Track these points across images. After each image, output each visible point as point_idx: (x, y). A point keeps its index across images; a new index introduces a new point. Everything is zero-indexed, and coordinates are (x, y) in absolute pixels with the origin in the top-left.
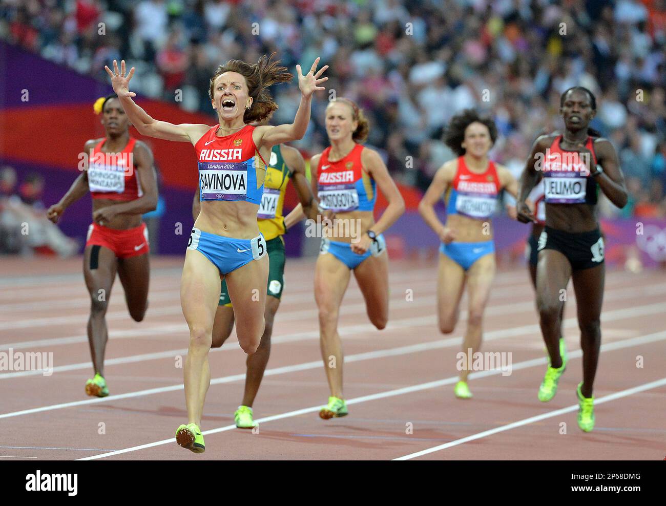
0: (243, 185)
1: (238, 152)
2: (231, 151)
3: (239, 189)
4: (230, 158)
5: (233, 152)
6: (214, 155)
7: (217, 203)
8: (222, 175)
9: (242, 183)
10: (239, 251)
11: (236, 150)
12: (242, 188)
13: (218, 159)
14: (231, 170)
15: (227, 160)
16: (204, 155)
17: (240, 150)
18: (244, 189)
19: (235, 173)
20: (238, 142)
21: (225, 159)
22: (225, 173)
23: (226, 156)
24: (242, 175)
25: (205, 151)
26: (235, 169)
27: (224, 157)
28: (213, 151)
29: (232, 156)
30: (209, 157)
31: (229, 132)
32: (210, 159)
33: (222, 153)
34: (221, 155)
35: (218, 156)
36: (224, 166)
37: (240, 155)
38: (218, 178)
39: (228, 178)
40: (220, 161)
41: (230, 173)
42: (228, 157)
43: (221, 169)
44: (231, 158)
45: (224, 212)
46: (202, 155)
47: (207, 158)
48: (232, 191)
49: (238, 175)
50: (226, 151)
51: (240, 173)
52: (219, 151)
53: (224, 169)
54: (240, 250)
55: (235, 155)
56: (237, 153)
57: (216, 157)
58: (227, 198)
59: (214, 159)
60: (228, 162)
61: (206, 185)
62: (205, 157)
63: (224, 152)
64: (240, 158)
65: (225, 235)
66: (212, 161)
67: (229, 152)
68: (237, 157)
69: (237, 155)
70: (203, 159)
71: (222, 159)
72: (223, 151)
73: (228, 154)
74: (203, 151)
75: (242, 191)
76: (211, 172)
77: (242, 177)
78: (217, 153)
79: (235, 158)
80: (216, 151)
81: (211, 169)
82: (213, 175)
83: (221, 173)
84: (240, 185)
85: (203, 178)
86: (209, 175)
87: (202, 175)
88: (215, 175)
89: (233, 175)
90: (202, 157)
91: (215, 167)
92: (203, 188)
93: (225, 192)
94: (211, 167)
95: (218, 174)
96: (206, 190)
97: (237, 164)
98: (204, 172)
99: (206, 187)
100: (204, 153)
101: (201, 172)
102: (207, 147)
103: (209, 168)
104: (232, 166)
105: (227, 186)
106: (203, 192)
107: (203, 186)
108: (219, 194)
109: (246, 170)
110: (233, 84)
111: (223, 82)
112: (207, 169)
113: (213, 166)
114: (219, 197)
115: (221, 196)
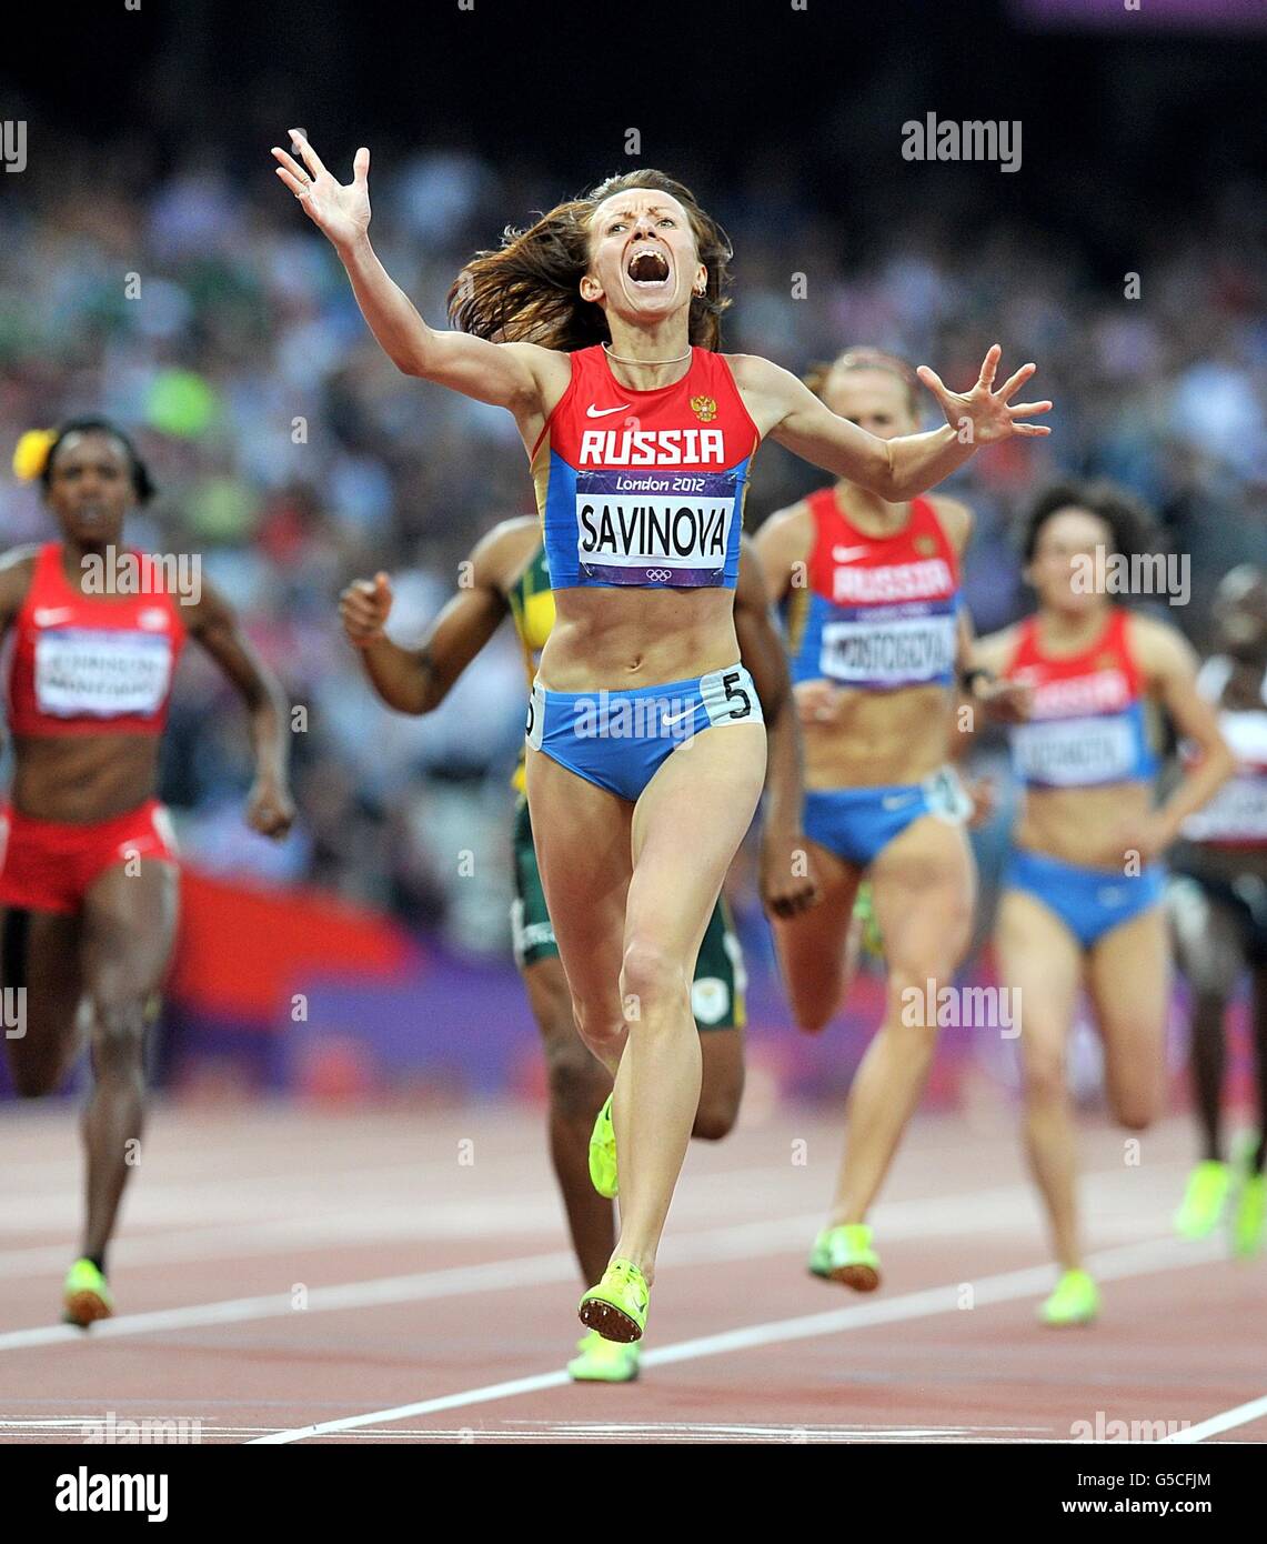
0: (721, 542)
1: (712, 440)
2: (690, 434)
3: (711, 553)
4: (691, 458)
5: (698, 440)
6: (634, 450)
8: (668, 511)
9: (718, 536)
11: (705, 434)
12: (717, 547)
13: (650, 460)
14: (696, 494)
15: (682, 465)
16: (599, 447)
17: (718, 434)
18: (722, 553)
20: (705, 409)
21: (675, 459)
22: (676, 503)
23: (676, 452)
24: (723, 510)
25: (600, 435)
26: (707, 493)
27: (669, 454)
28: (627, 435)
29: (698, 452)
30: (617, 453)
32: (624, 460)
33: (663, 442)
34: (659, 450)
35: (651, 452)
36: (672, 482)
37: (719, 448)
38: (653, 519)
39: (685, 521)
40: (656, 465)
41: (693, 503)
42: (684, 454)
43: (662, 493)
44: (695, 460)
46: (586, 448)
47: (610, 459)
48: (696, 561)
49: (714, 512)
50: (676, 435)
51: (719, 504)
52: (651, 436)
53: (671, 492)
55: (706, 448)
56: (712, 444)
57: (644, 455)
58: (680, 580)
59: (637, 460)
60: (685, 470)
61: (611, 541)
63: (670, 440)
64: (720, 459)
66: (629, 466)
67: (684, 439)
68: (713, 455)
69: (713, 448)
70: (597, 460)
71: (663, 460)
72: (664, 435)
73: (682, 444)
75: (717, 560)
76: (629, 503)
77: (721, 518)
78: (646, 441)
79: (706, 459)
80: (640, 435)
81: (629, 493)
82: (636, 510)
83: (660, 504)
84: (717, 542)
85: (595, 519)
86: (620, 509)
87: (588, 509)
88: (643, 510)
89: (700, 512)
90: (590, 454)
91: (641, 485)
92: (588, 548)
93: (676, 561)
94: (628, 485)
95: (651, 509)
96: (607, 556)
97: (713, 478)
98: (598, 501)
99: (607, 546)
100: (593, 441)
101: (582, 500)
102: (599, 424)
103: (618, 488)
104: (698, 483)
105: (684, 543)
106: (585, 558)
107: (589, 542)
108: (654, 568)
109: (734, 497)
110: (652, 212)
111: (623, 210)
112: (612, 491)
113: (636, 483)
114: (655, 577)
115: (663, 574)
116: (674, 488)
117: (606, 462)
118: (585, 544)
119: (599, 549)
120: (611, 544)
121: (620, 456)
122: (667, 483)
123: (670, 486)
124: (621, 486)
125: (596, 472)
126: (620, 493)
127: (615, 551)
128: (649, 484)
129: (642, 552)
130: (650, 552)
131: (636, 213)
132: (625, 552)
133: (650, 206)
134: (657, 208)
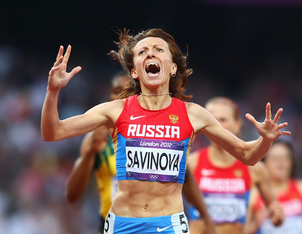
0: (177, 166)
1: (176, 130)
2: (168, 127)
3: (173, 170)
4: (167, 136)
5: (170, 130)
6: (147, 131)
8: (158, 154)
9: (176, 164)
10: (158, 229)
11: (173, 128)
12: (175, 168)
13: (152, 135)
14: (169, 148)
16: (134, 130)
17: (178, 128)
18: (177, 170)
19: (172, 152)
20: (174, 119)
21: (162, 136)
22: (161, 151)
23: (162, 133)
24: (179, 155)
26: (173, 148)
27: (160, 134)
28: (144, 126)
29: (170, 134)
30: (141, 132)
32: (143, 135)
33: (158, 130)
34: (156, 132)
35: (153, 133)
36: (160, 144)
37: (178, 133)
38: (152, 156)
40: (155, 138)
41: (168, 152)
42: (165, 134)
46: (130, 130)
47: (138, 134)
48: (167, 172)
49: (175, 155)
50: (162, 127)
51: (177, 152)
52: (153, 127)
53: (159, 147)
55: (173, 133)
57: (150, 133)
58: (161, 179)
59: (148, 135)
60: (165, 139)
61: (137, 163)
62: (135, 133)
63: (160, 129)
64: (178, 137)
66: (145, 137)
67: (165, 129)
68: (176, 135)
69: (176, 133)
71: (157, 135)
72: (158, 127)
73: (164, 131)
74: (130, 126)
75: (175, 173)
77: (178, 158)
78: (151, 128)
79: (173, 136)
81: (144, 147)
82: (147, 153)
83: (156, 151)
84: (175, 166)
85: (132, 156)
86: (141, 153)
87: (130, 152)
88: (149, 153)
89: (170, 155)
90: (131, 132)
92: (129, 166)
93: (160, 172)
94: (144, 144)
95: (152, 153)
96: (137, 169)
97: (175, 143)
99: (136, 166)
103: (141, 145)
104: (169, 144)
106: (129, 170)
107: (130, 164)
108: (152, 174)
109: (183, 151)
110: (154, 47)
111: (145, 47)
112: (138, 146)
113: (147, 143)
114: (152, 177)
115: (155, 176)
117: (137, 135)
118: (128, 164)
119: (133, 166)
122: (158, 144)
123: (160, 145)
124: (142, 144)
126: (141, 146)
127: (138, 167)
128: (151, 144)
129: (148, 168)
130: (151, 168)
131: (148, 47)
132: (143, 168)
133: (153, 45)
134: (156, 46)
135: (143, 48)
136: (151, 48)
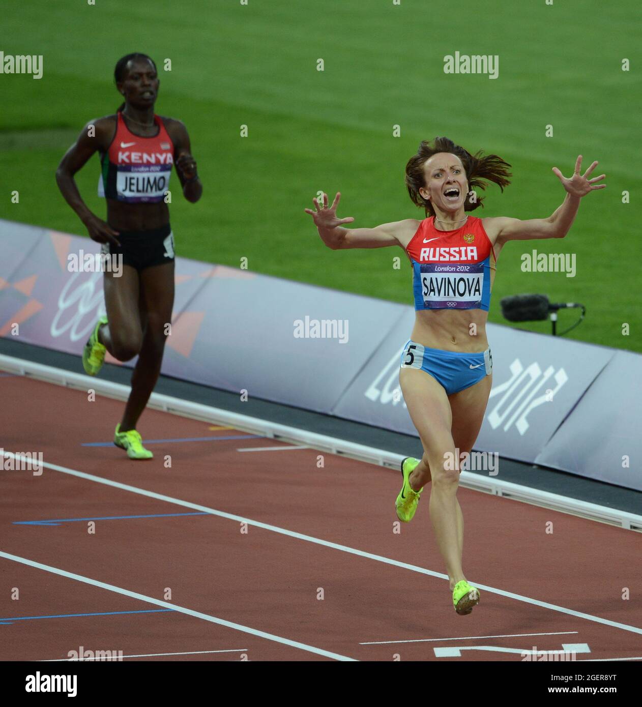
0: (478, 290)
1: (472, 251)
2: (463, 249)
3: (474, 295)
4: (463, 258)
5: (466, 251)
6: (441, 255)
7: (448, 311)
8: (455, 279)
9: (477, 288)
10: (471, 367)
11: (469, 248)
12: (477, 293)
13: (447, 259)
14: (466, 272)
15: (460, 261)
16: (427, 254)
17: (475, 248)
18: (480, 295)
19: (471, 276)
20: (469, 238)
21: (457, 259)
22: (458, 276)
23: (457, 255)
24: (478, 278)
25: (427, 250)
26: (471, 271)
27: (455, 257)
28: (438, 249)
29: (466, 255)
30: (434, 256)
31: (453, 225)
32: (437, 259)
33: (452, 252)
34: (451, 255)
35: (447, 256)
36: (457, 268)
37: (475, 254)
38: (449, 282)
39: (462, 283)
40: (449, 262)
41: (465, 276)
42: (461, 256)
43: (453, 272)
44: (465, 259)
45: (455, 323)
46: (422, 254)
47: (431, 259)
48: (467, 298)
49: (474, 279)
50: (457, 249)
51: (475, 276)
52: (447, 250)
53: (456, 272)
54: (473, 365)
55: (470, 254)
56: (472, 253)
57: (445, 257)
58: (460, 306)
59: (442, 259)
60: (462, 263)
61: (433, 290)
62: (428, 257)
63: (455, 251)
64: (476, 258)
65: (455, 350)
66: (439, 261)
67: (460, 250)
68: (473, 257)
69: (472, 254)
70: (427, 259)
71: (452, 259)
72: (452, 249)
73: (460, 253)
74: (423, 250)
75: (477, 298)
76: (440, 276)
77: (478, 281)
78: (445, 251)
79: (470, 258)
80: (442, 249)
81: (440, 272)
82: (442, 279)
83: (452, 277)
84: (476, 290)
85: (428, 283)
86: (436, 279)
87: (425, 279)
88: (445, 279)
89: (468, 279)
90: (424, 257)
91: (445, 269)
92: (426, 294)
93: (458, 299)
94: (439, 269)
95: (448, 278)
96: (433, 297)
97: (473, 266)
98: (428, 276)
99: (432, 293)
100: (425, 252)
101: (423, 275)
102: (427, 245)
103: (436, 270)
104: (467, 268)
105: (462, 291)
106: (426, 299)
107: (426, 292)
108: (450, 302)
109: (483, 272)
110: (452, 168)
111: (440, 168)
112: (433, 271)
113: (442, 268)
114: (450, 305)
115: (453, 304)
116: (457, 270)
117: (430, 260)
118: (424, 293)
119: (429, 295)
120: (433, 293)
121: (435, 257)
122: (455, 268)
123: (456, 269)
124: (437, 269)
125: (427, 264)
126: (436, 272)
127: (434, 295)
128: (447, 269)
129: (445, 295)
130: (448, 295)
131: (445, 169)
132: (439, 295)
133: (451, 166)
134: (453, 166)
135: (439, 169)
136: (448, 170)
